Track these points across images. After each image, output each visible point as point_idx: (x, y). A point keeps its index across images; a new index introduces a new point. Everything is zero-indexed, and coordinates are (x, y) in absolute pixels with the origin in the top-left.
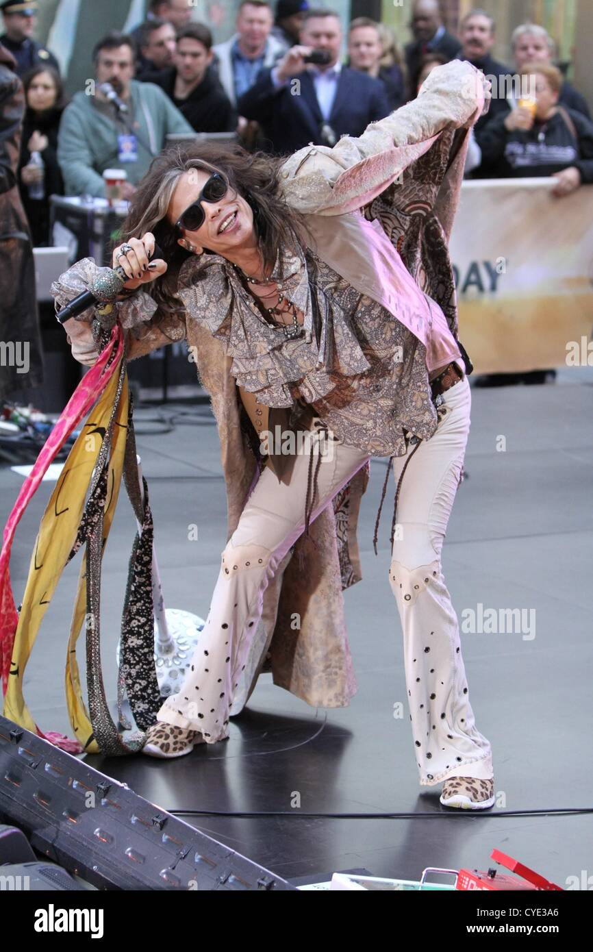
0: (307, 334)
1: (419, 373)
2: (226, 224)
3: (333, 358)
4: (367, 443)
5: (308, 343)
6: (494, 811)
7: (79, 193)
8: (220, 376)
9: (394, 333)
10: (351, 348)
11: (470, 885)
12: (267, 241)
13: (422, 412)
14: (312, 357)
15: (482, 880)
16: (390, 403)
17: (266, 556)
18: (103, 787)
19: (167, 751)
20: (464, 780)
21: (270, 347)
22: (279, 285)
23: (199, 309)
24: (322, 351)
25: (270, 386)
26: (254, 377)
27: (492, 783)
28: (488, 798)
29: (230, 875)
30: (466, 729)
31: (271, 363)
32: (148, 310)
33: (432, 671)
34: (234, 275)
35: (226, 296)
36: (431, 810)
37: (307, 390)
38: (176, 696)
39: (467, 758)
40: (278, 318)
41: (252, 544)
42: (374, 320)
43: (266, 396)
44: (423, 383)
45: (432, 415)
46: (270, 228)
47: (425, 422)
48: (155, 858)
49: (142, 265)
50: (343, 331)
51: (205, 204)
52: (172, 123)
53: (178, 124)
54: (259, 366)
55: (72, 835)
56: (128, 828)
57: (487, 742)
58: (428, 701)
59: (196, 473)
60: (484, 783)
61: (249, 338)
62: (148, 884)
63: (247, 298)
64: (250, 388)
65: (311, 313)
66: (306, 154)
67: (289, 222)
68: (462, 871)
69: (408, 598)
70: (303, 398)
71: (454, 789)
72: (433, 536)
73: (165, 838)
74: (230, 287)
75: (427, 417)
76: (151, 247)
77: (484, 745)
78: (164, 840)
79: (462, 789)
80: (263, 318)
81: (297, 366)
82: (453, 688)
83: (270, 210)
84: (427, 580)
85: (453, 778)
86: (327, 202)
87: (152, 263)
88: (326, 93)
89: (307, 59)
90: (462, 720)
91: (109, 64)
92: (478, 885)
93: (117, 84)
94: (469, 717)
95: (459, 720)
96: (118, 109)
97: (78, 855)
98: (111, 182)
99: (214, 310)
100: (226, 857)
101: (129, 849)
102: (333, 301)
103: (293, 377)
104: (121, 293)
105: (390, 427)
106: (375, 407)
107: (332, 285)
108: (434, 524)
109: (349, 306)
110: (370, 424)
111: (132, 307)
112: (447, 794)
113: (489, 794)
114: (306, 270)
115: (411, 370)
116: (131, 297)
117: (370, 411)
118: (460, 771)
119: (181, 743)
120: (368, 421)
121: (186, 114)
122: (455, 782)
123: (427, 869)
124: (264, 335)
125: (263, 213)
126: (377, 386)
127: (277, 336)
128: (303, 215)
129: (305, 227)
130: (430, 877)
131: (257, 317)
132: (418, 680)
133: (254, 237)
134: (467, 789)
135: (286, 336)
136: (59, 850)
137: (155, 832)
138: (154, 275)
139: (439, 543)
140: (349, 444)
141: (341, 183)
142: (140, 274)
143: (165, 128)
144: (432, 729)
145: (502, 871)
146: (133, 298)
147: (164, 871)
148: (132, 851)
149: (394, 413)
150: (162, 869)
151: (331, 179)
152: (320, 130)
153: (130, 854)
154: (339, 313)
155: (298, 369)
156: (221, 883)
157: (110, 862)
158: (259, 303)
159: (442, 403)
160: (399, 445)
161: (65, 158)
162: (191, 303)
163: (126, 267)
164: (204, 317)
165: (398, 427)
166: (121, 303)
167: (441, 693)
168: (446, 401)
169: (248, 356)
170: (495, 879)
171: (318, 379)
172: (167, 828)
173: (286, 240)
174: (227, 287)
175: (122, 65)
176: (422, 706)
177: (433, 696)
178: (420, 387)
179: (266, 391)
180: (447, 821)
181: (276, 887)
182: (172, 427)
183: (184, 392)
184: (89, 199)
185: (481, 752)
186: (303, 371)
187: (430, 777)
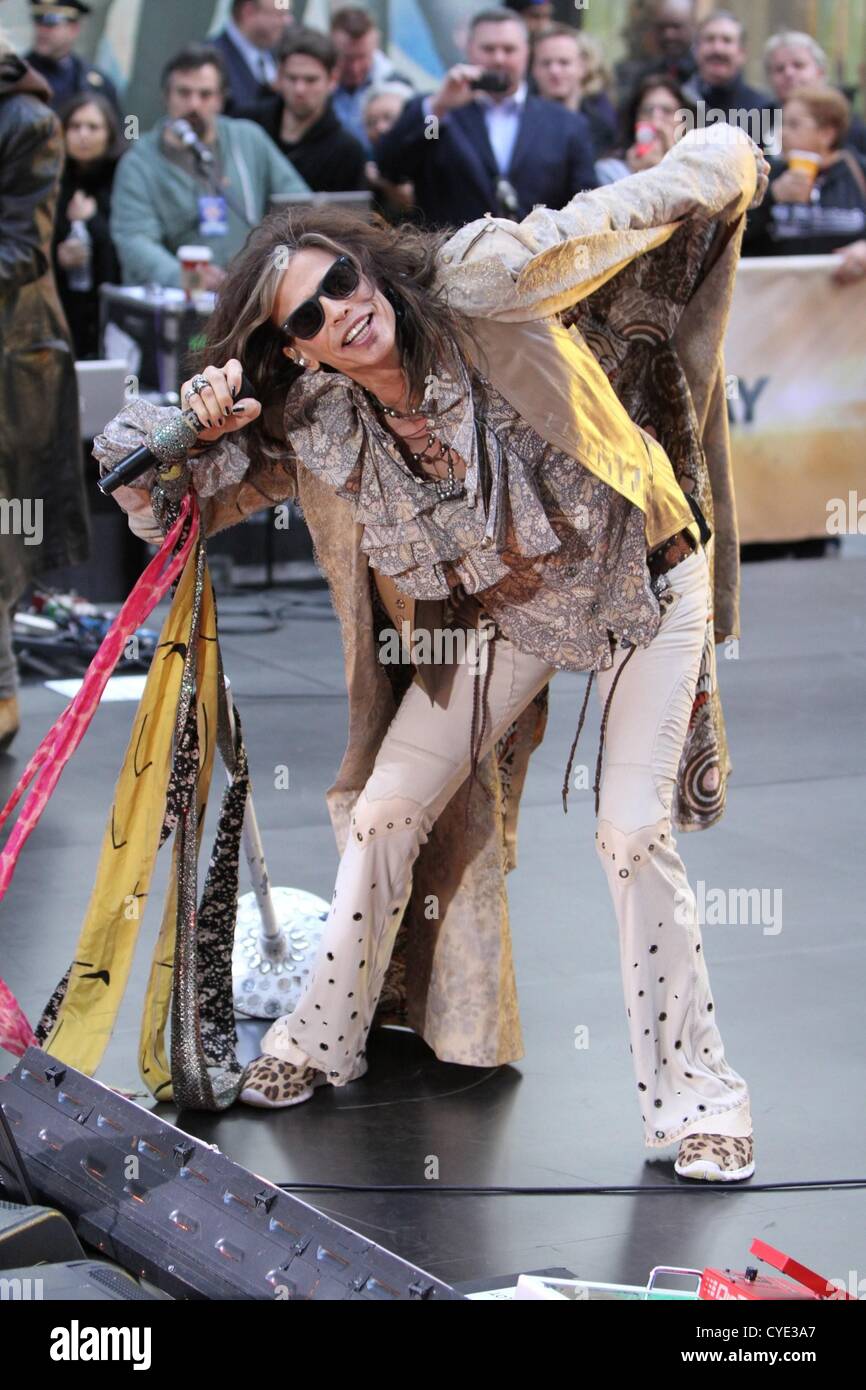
0: (470, 495)
1: (631, 547)
2: (354, 332)
3: (507, 530)
4: (554, 649)
5: (470, 508)
6: (754, 1182)
7: (143, 281)
8: (346, 553)
9: (597, 493)
10: (533, 517)
11: (718, 1293)
12: (415, 358)
13: (636, 606)
14: (477, 527)
15: (736, 1284)
16: (589, 593)
17: (418, 812)
18: (182, 1150)
19: (274, 1098)
20: (708, 1138)
21: (417, 510)
22: (429, 421)
23: (317, 455)
24: (491, 520)
25: (417, 566)
26: (394, 554)
27: (750, 1142)
28: (744, 1165)
29: (368, 1279)
30: (711, 1063)
31: (418, 532)
32: (236, 469)
33: (661, 980)
34: (365, 404)
35: (355, 435)
36: (661, 1181)
37: (467, 575)
38: (288, 1017)
39: (713, 1106)
40: (428, 468)
41: (396, 796)
42: (567, 473)
43: (410, 582)
44: (638, 563)
45: (652, 609)
46: (420, 339)
47: (641, 620)
48: (259, 1254)
49: (223, 407)
50: (522, 492)
51: (325, 301)
52: (277, 178)
53: (286, 180)
54: (401, 537)
55: (137, 1221)
56: (220, 1209)
57: (742, 1081)
58: (655, 1024)
59: (317, 690)
60: (739, 1142)
61: (386, 496)
62: (248, 1291)
63: (385, 438)
64: (387, 570)
65: (476, 464)
66: (480, 230)
67: (450, 329)
68: (707, 1270)
69: (624, 874)
70: (461, 586)
71: (695, 1152)
72: (661, 782)
73: (273, 1224)
74: (360, 421)
75: (644, 613)
76: (236, 381)
77: (739, 1085)
78: (272, 1227)
79: (706, 1152)
80: (406, 467)
81: (454, 539)
82: (692, 1003)
83: (423, 313)
84: (651, 848)
85: (693, 1136)
86: (507, 302)
87: (239, 405)
88: (502, 134)
89: (475, 85)
90: (706, 1051)
91: (186, 92)
92: (731, 1292)
93: (197, 123)
94: (715, 1046)
95: (702, 1049)
96: (198, 157)
97: (146, 1249)
98: (189, 265)
99: (338, 456)
100: (363, 1252)
101: (220, 1241)
102: (509, 448)
103: (448, 555)
104: (194, 447)
105: (589, 628)
106: (568, 598)
107: (507, 424)
108: (659, 765)
109: (531, 456)
110: (560, 622)
111: (213, 465)
112: (685, 1160)
113: (746, 1159)
114: (471, 401)
115: (620, 545)
116: (208, 451)
117: (560, 603)
118: (703, 1125)
119: (296, 1085)
120: (557, 617)
121: (299, 165)
122: (697, 1142)
123: (656, 1268)
124: (409, 492)
125: (411, 316)
126: (571, 569)
127: (427, 495)
128: (470, 318)
129: (472, 337)
130: (661, 1281)
131: (398, 465)
132: (641, 993)
133: (396, 354)
134: (714, 1151)
135: (439, 495)
136: (118, 1242)
137: (259, 1216)
138: (242, 422)
139: (668, 792)
140: (528, 653)
141: (528, 275)
142: (220, 421)
143: (267, 186)
144: (662, 1065)
145: (765, 1270)
146: (213, 452)
147: (271, 1272)
148: (224, 1244)
149: (594, 608)
150: (269, 1270)
151: (515, 269)
152: (494, 188)
153: (222, 1248)
154: (516, 466)
155: (456, 544)
156: (355, 1290)
157: (194, 1259)
158: (402, 445)
159: (667, 587)
160: (603, 654)
161: (121, 230)
162: (304, 446)
163: (200, 411)
164: (324, 467)
165: (600, 628)
166: (196, 461)
167: (674, 1011)
168: (672, 583)
169: (384, 522)
170: (755, 1283)
171: (484, 560)
172: (276, 1209)
173: (443, 355)
174: (355, 422)
175: (205, 94)
176: (647, 1032)
177: (663, 1017)
178: (632, 568)
179: (410, 574)
180: (686, 1199)
181: (436, 1295)
182: (279, 623)
183: (296, 571)
184: (158, 290)
185: (735, 1096)
186: (463, 546)
187: (660, 1135)
